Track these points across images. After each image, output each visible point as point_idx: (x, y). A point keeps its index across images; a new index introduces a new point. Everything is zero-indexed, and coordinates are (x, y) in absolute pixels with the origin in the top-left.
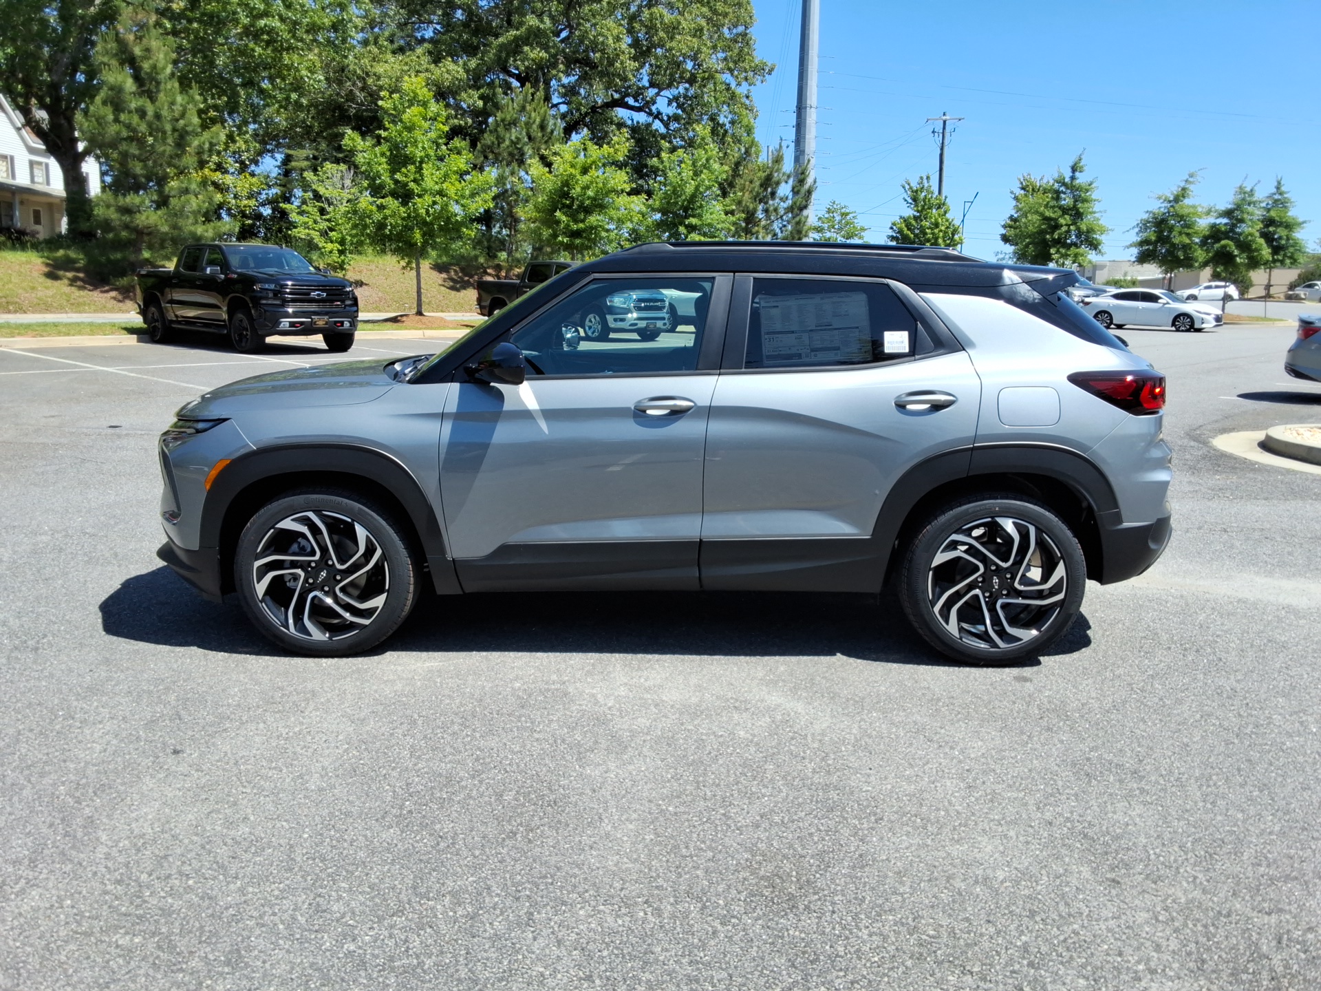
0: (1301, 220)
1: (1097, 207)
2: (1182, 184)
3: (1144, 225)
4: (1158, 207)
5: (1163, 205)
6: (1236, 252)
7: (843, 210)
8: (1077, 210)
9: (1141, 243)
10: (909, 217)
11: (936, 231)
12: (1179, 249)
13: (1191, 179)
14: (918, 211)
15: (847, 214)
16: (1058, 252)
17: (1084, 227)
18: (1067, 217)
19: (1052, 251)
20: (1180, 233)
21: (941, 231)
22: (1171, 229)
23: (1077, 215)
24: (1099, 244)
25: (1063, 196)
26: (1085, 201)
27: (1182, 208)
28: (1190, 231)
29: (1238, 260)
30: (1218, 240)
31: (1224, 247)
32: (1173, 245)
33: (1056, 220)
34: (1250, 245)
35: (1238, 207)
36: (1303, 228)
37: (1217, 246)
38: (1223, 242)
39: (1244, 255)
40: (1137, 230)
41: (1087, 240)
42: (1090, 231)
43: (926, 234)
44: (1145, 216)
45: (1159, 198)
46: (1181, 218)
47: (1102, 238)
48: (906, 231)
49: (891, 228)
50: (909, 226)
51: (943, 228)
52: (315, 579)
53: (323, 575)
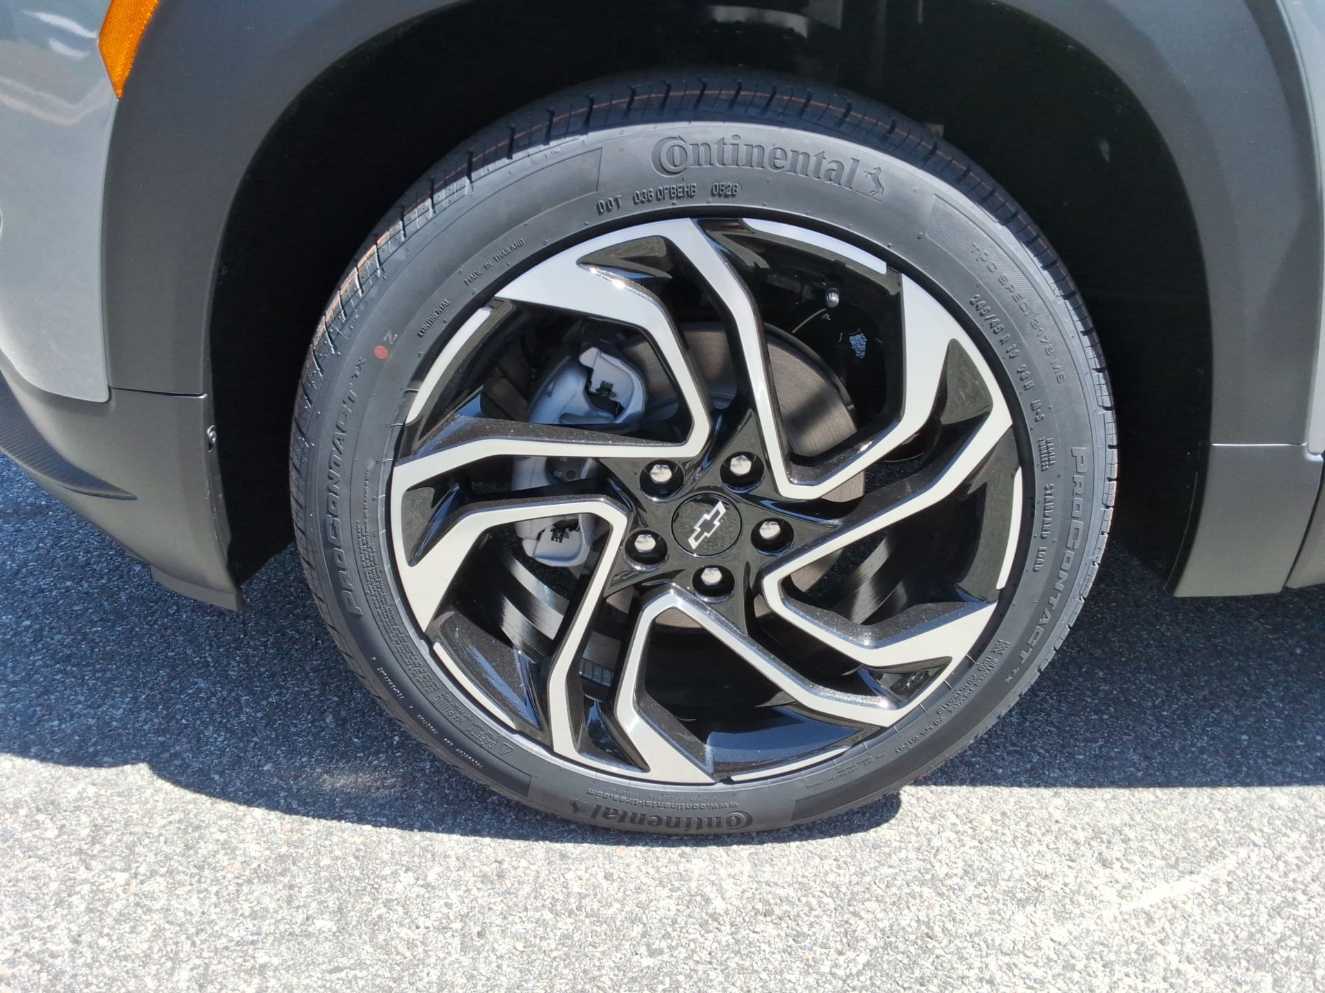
52: (671, 543)
53: (707, 526)
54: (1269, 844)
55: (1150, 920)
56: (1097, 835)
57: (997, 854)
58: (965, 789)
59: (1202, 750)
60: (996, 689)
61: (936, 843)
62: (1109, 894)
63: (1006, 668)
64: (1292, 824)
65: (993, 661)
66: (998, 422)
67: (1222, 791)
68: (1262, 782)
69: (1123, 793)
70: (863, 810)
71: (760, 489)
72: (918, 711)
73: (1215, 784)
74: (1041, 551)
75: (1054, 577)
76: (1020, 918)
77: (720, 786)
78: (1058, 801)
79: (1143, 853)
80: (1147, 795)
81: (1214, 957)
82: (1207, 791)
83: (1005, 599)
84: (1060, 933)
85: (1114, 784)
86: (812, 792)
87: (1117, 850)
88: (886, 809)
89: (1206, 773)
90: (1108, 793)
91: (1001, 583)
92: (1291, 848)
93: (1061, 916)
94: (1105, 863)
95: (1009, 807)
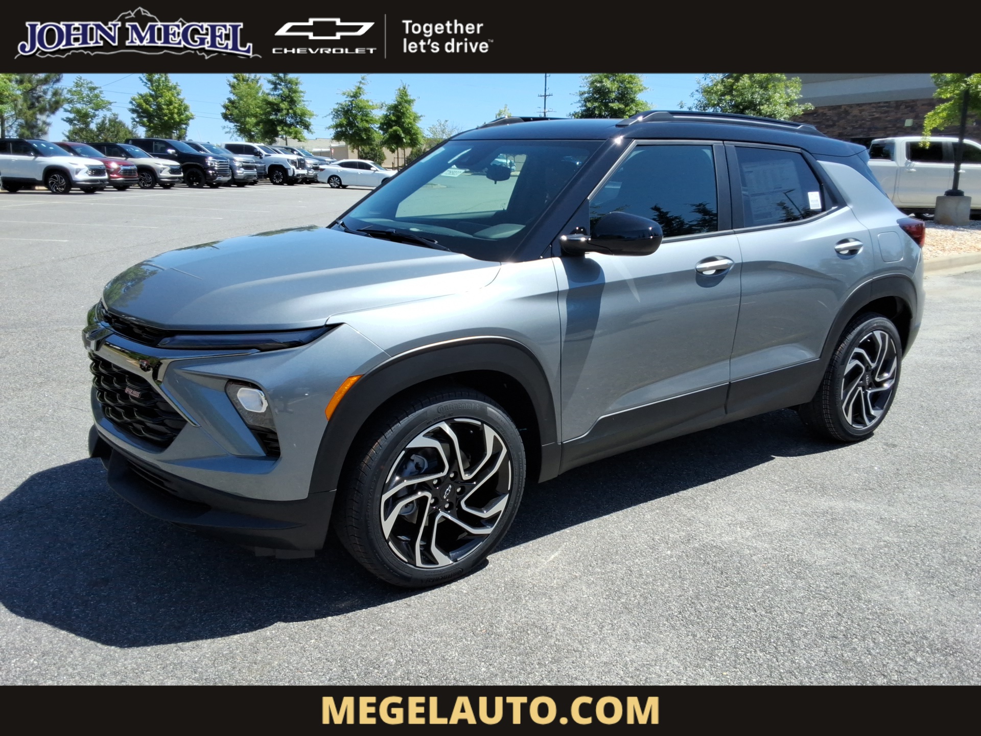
0: (419, 115)
1: (306, 97)
2: (358, 84)
3: (337, 113)
4: (344, 100)
5: (348, 99)
6: (403, 135)
7: (90, 85)
8: (292, 98)
9: (337, 126)
10: (146, 95)
11: (171, 107)
12: (362, 131)
13: (363, 81)
14: (153, 90)
15: (95, 89)
16: (283, 129)
17: (299, 112)
18: (286, 103)
19: (279, 128)
20: (362, 120)
21: (175, 107)
22: (355, 117)
23: (292, 102)
24: (310, 125)
25: (279, 86)
26: (295, 92)
27: (361, 101)
28: (367, 119)
29: (404, 140)
30: (391, 127)
31: (395, 131)
32: (359, 129)
33: (277, 105)
34: (411, 131)
35: (400, 104)
36: (420, 120)
37: (390, 130)
38: (394, 128)
39: (408, 137)
40: (332, 116)
41: (301, 122)
42: (303, 114)
43: (163, 109)
44: (336, 107)
45: (344, 94)
46: (361, 109)
47: (312, 121)
48: (144, 105)
49: (131, 103)
50: (147, 102)
51: (176, 105)
52: (439, 498)
53: (448, 491)
54: (569, 541)
55: (554, 562)
56: (534, 551)
57: (516, 561)
58: (500, 552)
59: (546, 526)
60: (511, 515)
61: (502, 564)
62: (543, 560)
63: (512, 510)
64: (572, 535)
65: (510, 508)
66: (504, 451)
67: (554, 534)
68: (562, 529)
69: (534, 541)
70: (481, 564)
71: (458, 479)
72: (496, 526)
73: (552, 532)
74: (516, 478)
75: (519, 484)
76: (529, 571)
77: (455, 563)
78: (522, 547)
79: (546, 551)
80: (539, 540)
81: (569, 564)
82: (551, 534)
83: (510, 492)
84: (538, 570)
85: (531, 540)
86: (477, 557)
87: (540, 552)
88: (486, 563)
89: (549, 531)
90: (531, 542)
91: (509, 489)
92: (574, 539)
93: (537, 567)
94: (539, 556)
95: (512, 552)
